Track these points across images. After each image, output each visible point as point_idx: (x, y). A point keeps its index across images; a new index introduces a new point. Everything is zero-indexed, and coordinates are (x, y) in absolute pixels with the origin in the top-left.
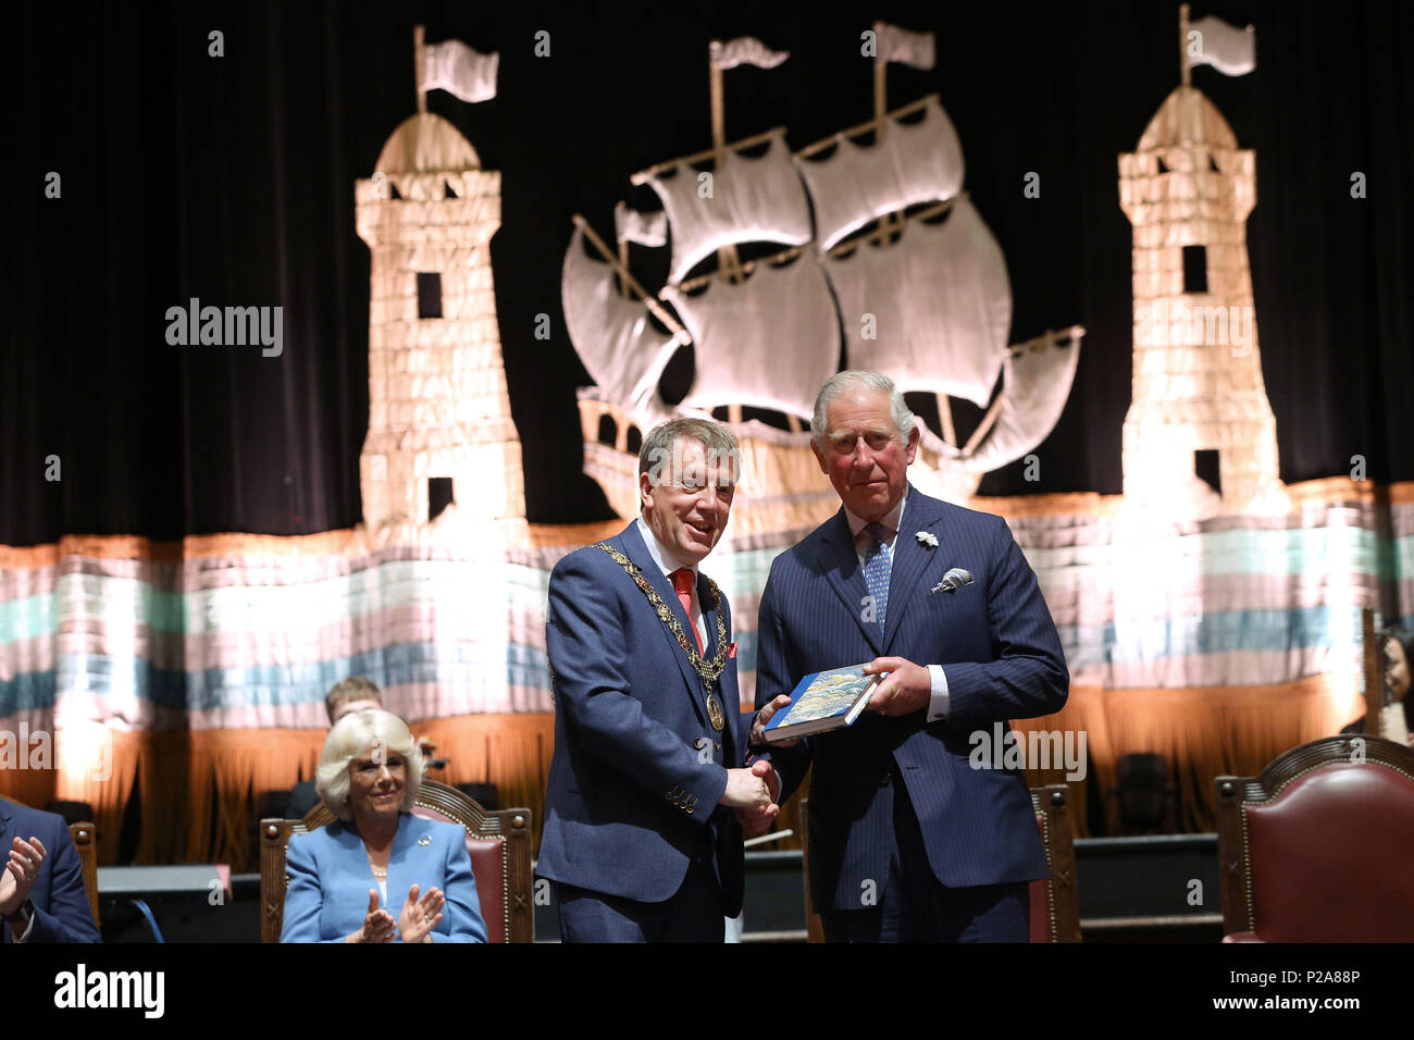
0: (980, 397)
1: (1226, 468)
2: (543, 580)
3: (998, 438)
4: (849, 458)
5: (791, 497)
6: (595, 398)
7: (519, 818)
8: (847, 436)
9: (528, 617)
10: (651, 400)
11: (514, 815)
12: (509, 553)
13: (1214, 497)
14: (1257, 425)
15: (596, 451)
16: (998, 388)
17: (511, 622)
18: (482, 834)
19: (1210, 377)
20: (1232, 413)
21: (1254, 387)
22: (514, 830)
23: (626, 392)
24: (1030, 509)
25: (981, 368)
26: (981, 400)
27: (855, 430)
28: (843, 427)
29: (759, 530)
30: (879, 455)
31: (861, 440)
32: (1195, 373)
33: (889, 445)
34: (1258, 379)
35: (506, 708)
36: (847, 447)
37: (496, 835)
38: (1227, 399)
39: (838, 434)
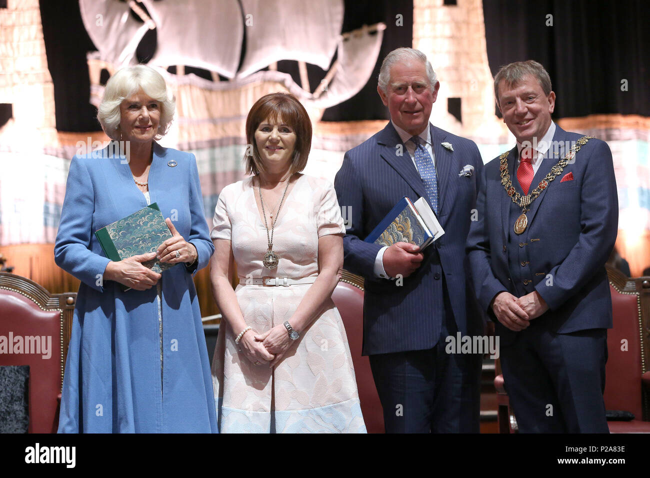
0: (324, 65)
1: (465, 108)
2: (66, 165)
3: (334, 87)
4: (402, 97)
5: (213, 120)
6: (98, 59)
7: (71, 299)
8: (402, 85)
9: (56, 187)
10: (131, 60)
11: (67, 297)
12: (45, 149)
13: (458, 125)
14: (482, 84)
15: (98, 90)
16: (335, 59)
17: (46, 189)
18: (48, 308)
19: (457, 55)
20: (469, 76)
21: (482, 62)
22: (67, 306)
23: (117, 55)
24: (352, 129)
25: (325, 46)
26: (325, 66)
27: (407, 82)
28: (399, 80)
29: (194, 139)
30: (419, 96)
31: (410, 87)
32: (449, 52)
33: (425, 91)
34: (485, 57)
35: (42, 240)
36: (401, 91)
37: (57, 308)
38: (467, 68)
39: (397, 84)
